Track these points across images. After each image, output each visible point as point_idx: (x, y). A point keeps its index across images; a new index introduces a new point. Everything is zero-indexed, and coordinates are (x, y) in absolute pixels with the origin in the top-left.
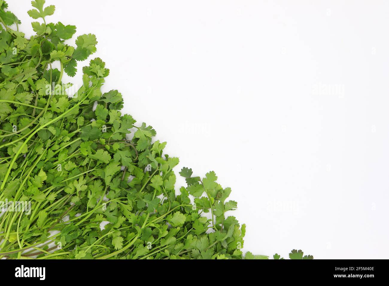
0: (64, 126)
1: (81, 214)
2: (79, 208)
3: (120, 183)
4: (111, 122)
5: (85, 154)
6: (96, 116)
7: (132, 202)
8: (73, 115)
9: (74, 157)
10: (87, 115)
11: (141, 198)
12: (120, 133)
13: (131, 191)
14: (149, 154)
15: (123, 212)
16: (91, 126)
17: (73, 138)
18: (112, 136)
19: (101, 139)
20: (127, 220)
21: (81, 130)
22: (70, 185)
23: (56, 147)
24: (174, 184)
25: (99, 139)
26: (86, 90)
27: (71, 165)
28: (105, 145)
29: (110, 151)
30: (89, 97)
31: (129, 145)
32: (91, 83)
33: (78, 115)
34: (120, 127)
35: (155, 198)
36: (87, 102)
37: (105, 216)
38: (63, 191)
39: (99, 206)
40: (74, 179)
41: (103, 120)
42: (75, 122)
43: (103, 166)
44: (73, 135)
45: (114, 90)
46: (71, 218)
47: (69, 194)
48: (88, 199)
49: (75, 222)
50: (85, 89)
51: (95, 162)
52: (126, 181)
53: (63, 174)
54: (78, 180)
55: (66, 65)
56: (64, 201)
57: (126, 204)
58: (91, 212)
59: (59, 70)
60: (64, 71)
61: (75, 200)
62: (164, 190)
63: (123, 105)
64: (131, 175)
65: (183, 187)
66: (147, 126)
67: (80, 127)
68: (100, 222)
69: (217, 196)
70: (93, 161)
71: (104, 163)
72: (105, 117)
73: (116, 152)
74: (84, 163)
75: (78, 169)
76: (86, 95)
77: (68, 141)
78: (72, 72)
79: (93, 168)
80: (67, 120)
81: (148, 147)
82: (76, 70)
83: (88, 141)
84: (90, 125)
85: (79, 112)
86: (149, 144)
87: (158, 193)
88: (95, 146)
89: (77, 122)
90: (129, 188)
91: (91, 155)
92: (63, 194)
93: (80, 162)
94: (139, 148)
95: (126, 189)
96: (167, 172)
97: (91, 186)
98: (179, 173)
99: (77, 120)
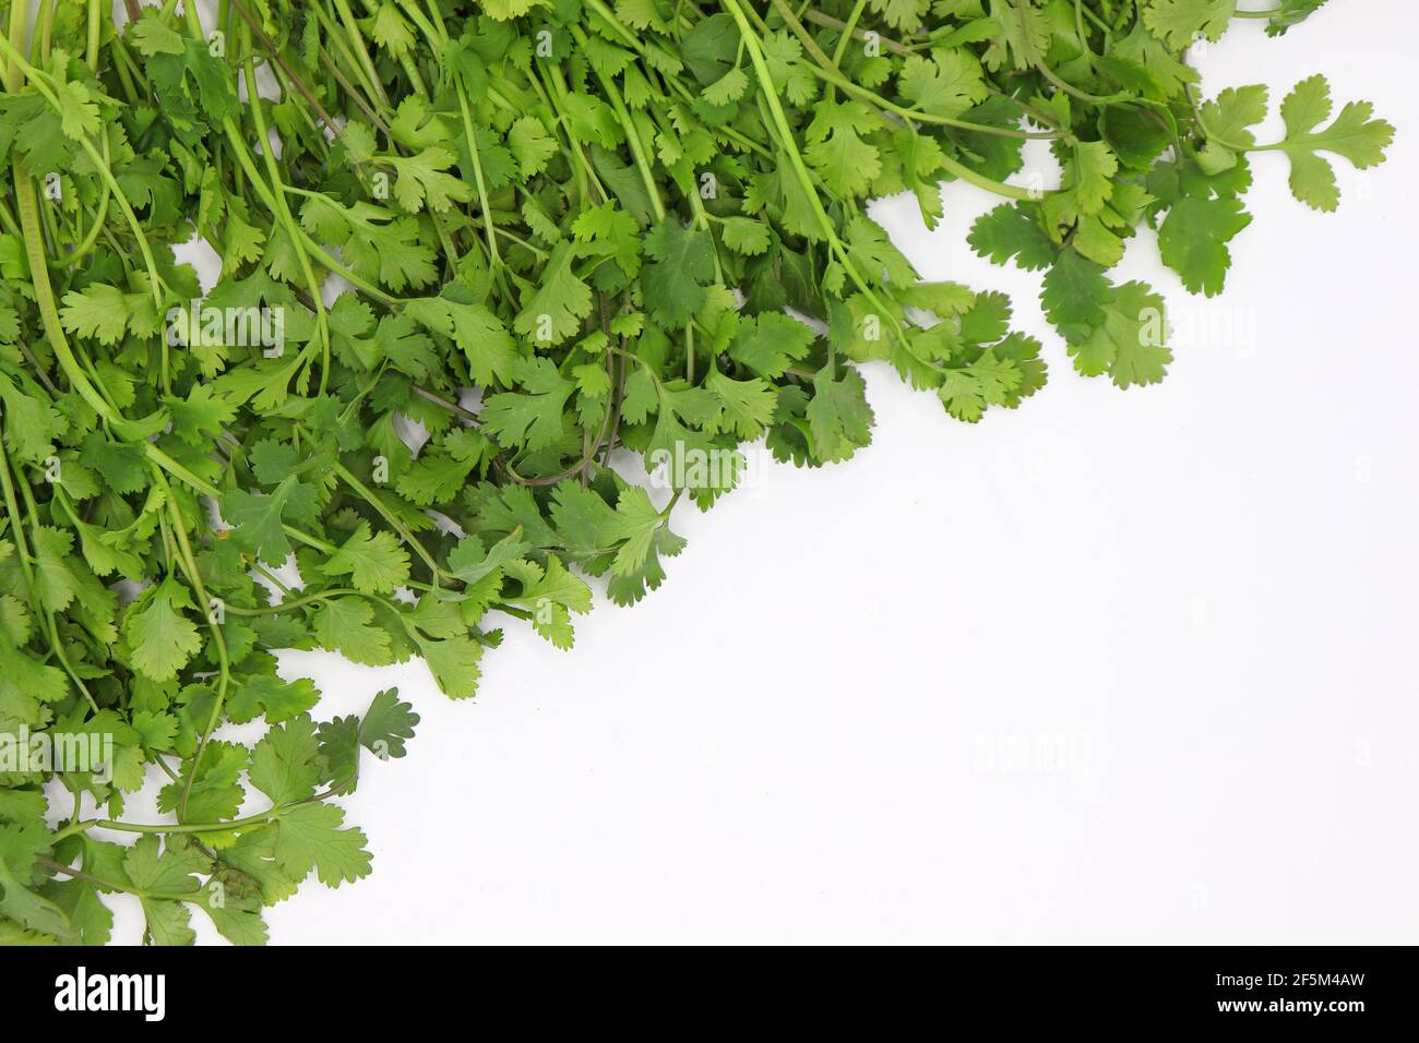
0: (737, 150)
1: (276, 160)
2: (308, 157)
3: (404, 376)
4: (718, 381)
5: (581, 227)
6: (755, 315)
7: (293, 421)
8: (782, 202)
9: (570, 175)
10: (768, 275)
11: (304, 467)
12: (653, 418)
13: (351, 421)
14: (526, 547)
15: (253, 367)
16: (713, 283)
17: (667, 184)
18: (648, 371)
19: (640, 316)
20: (200, 378)
21: (698, 229)
22: (436, 130)
23: (639, 91)
24: (343, 653)
25: (642, 309)
26: (896, 290)
27: (535, 152)
28: (608, 334)
29: (574, 349)
30: (855, 297)
31: (589, 449)
32: (924, 319)
33: (775, 225)
34: (681, 421)
35: (291, 539)
36: (834, 280)
37: (247, 269)
38: (411, 91)
39: (305, 250)
40: (462, 151)
41: (733, 342)
42: (748, 205)
43: (505, 305)
44: (682, 188)
45: (872, 429)
46: (268, 105)
47: (392, 117)
48: (349, 206)
49: (245, 124)
50: (903, 288)
51: (532, 274)
52: (402, 409)
53: (497, 108)
54: (454, 172)
55: (1034, 219)
56: (360, 89)
57: (292, 389)
58: (280, 208)
59: (1013, 180)
60: (1003, 200)
61: (355, 142)
62: (321, 596)
63: (791, 463)
64: (430, 442)
65: (315, 696)
66: (665, 562)
67: (717, 230)
68: (221, 245)
69: (234, 874)
70: (539, 260)
71: (514, 312)
72: (744, 357)
73: (568, 376)
74: (534, 215)
75: (511, 180)
76: (870, 286)
77: (660, 156)
78: (991, 237)
79: (503, 256)
80: (759, 169)
81: (561, 545)
82: (1000, 259)
83: (641, 255)
84: (719, 278)
85: (792, 232)
86: (577, 553)
87: (310, 558)
88: (609, 286)
89: (743, 214)
90: (368, 416)
91: (569, 253)
92: (397, 90)
93: (542, 199)
94: (571, 495)
95: (367, 399)
96: (410, 623)
97: (411, 229)
98: (395, 690)
99: (756, 217)
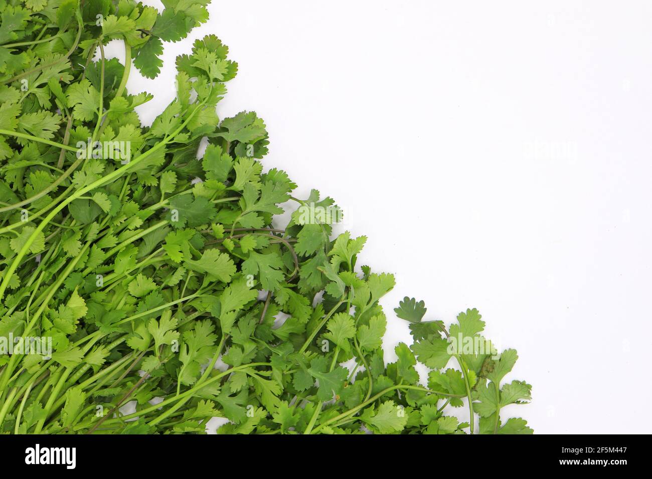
0: (130, 191)
1: (164, 400)
2: (160, 385)
3: (256, 328)
4: (238, 185)
5: (177, 258)
6: (205, 172)
7: (283, 374)
8: (150, 167)
9: (151, 265)
10: (185, 169)
11: (303, 366)
12: (259, 213)
13: (281, 349)
14: (326, 263)
15: (260, 397)
16: (192, 193)
17: (149, 222)
18: (239, 219)
19: (214, 225)
20: (270, 417)
21: (168, 204)
22: (141, 330)
23: (110, 240)
24: (383, 336)
25: (209, 225)
26: (183, 109)
27: (144, 284)
28: (224, 239)
29: (234, 254)
30: (189, 128)
31: (277, 240)
32: (194, 95)
33: (162, 168)
34: (258, 200)
35: (335, 367)
36: (183, 138)
37: (218, 406)
38: (124, 343)
39: (205, 381)
40: (149, 317)
41: (219, 180)
42: (154, 183)
43: (217, 288)
44: (151, 214)
45: (248, 112)
46: (139, 407)
47: (138, 350)
48: (181, 364)
49: (149, 417)
50: (181, 107)
51: (200, 278)
52: (270, 326)
53: (126, 304)
54: (158, 319)
55: (139, 49)
56: (126, 368)
57: (267, 378)
58: (187, 395)
59: (122, 61)
60: (133, 65)
61: (151, 365)
62: (359, 350)
63: (268, 146)
64: (282, 311)
65: (402, 345)
66: (322, 197)
67: (168, 196)
68: (206, 418)
69: (484, 369)
70: (193, 275)
71: (219, 282)
72: (225, 175)
73: (248, 255)
74: (174, 280)
75: (159, 293)
76: (183, 121)
77: (138, 226)
78: (151, 69)
79: (194, 292)
80: (136, 179)
81: (323, 248)
82: (160, 63)
83: (184, 229)
84: (189, 191)
85: (164, 161)
86: (326, 240)
87: (343, 356)
88: (201, 241)
89: (159, 185)
90: (276, 341)
91: (189, 262)
92: (124, 350)
93: (165, 277)
94: (300, 249)
95: (269, 343)
96: (365, 308)
97: (188, 335)
98: (395, 310)
99: (159, 178)
